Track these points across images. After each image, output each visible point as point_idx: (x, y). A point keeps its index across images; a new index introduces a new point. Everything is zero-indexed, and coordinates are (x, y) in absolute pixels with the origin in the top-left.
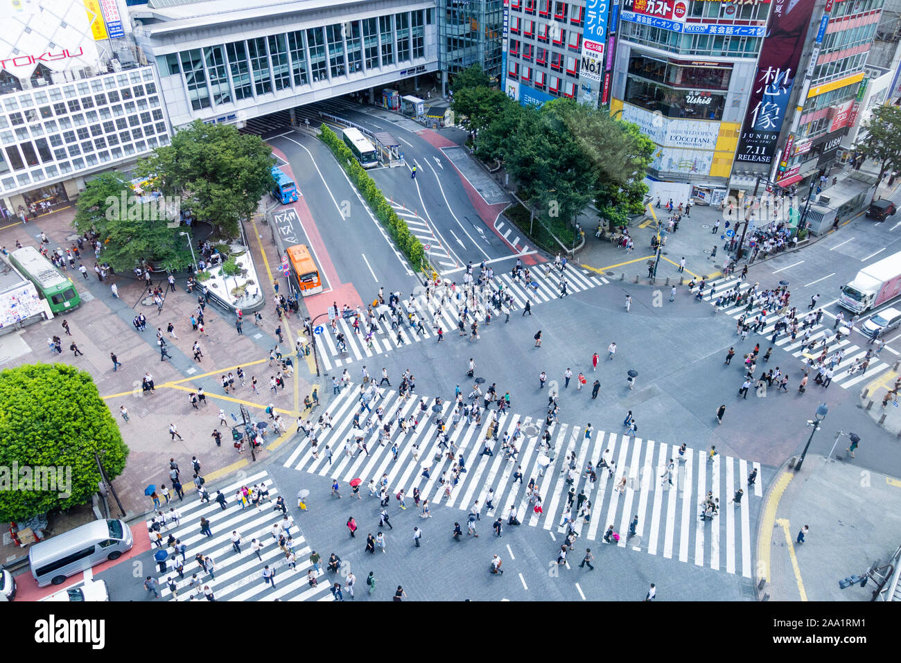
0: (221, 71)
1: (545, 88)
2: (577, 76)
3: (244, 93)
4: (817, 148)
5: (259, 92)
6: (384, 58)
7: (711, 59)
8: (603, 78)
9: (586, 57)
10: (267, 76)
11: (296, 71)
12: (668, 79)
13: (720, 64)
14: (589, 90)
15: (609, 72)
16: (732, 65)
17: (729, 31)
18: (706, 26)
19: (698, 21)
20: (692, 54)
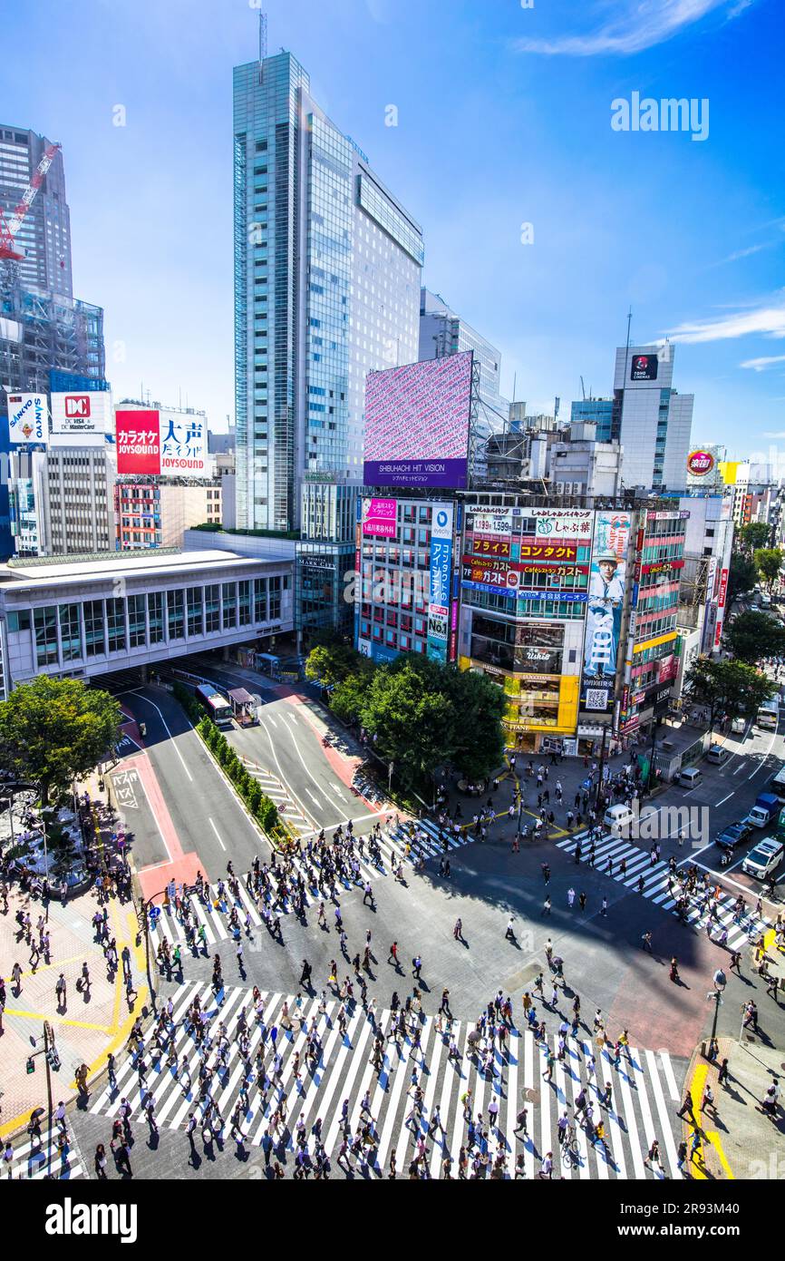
0: (75, 628)
1: (396, 647)
2: (426, 636)
3: (95, 649)
4: (651, 699)
5: (112, 648)
6: (241, 619)
7: (546, 621)
8: (450, 638)
9: (433, 618)
10: (122, 632)
11: (152, 629)
12: (508, 638)
13: (553, 625)
14: (438, 648)
15: (454, 632)
16: (563, 626)
17: (557, 597)
18: (537, 593)
19: (530, 589)
20: (528, 615)
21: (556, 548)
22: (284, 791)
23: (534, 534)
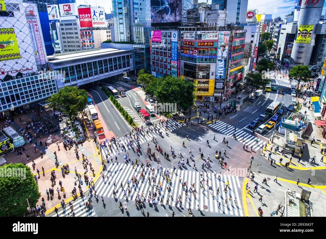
0: (74, 72)
1: (163, 73)
2: (171, 70)
3: (80, 78)
4: (235, 85)
5: (84, 78)
6: (119, 67)
7: (205, 64)
8: (178, 70)
9: (173, 65)
10: (86, 73)
11: (94, 72)
12: (194, 69)
13: (207, 65)
14: (174, 73)
15: (179, 68)
16: (210, 65)
17: (208, 57)
18: (202, 56)
19: (200, 55)
20: (200, 63)
21: (208, 43)
22: (134, 114)
23: (201, 39)
